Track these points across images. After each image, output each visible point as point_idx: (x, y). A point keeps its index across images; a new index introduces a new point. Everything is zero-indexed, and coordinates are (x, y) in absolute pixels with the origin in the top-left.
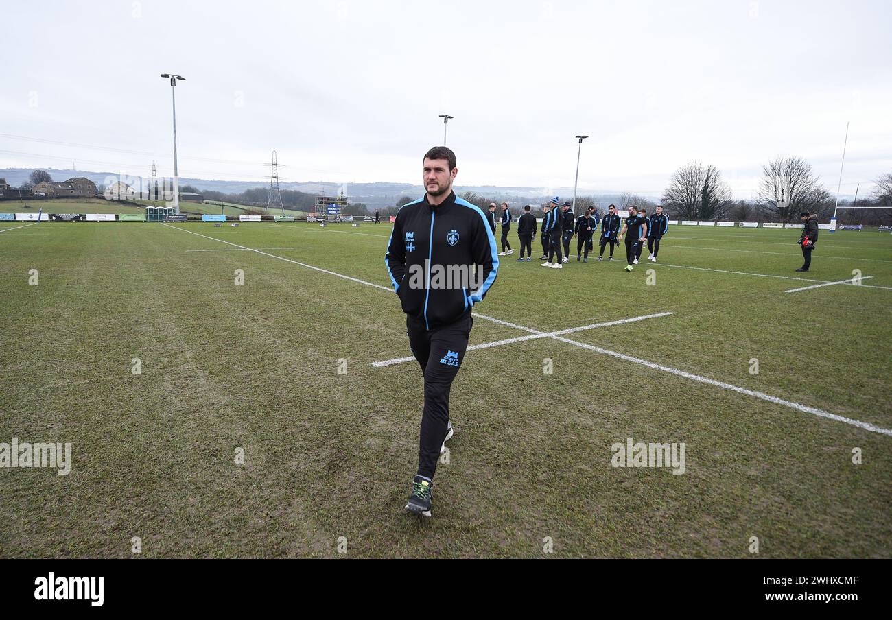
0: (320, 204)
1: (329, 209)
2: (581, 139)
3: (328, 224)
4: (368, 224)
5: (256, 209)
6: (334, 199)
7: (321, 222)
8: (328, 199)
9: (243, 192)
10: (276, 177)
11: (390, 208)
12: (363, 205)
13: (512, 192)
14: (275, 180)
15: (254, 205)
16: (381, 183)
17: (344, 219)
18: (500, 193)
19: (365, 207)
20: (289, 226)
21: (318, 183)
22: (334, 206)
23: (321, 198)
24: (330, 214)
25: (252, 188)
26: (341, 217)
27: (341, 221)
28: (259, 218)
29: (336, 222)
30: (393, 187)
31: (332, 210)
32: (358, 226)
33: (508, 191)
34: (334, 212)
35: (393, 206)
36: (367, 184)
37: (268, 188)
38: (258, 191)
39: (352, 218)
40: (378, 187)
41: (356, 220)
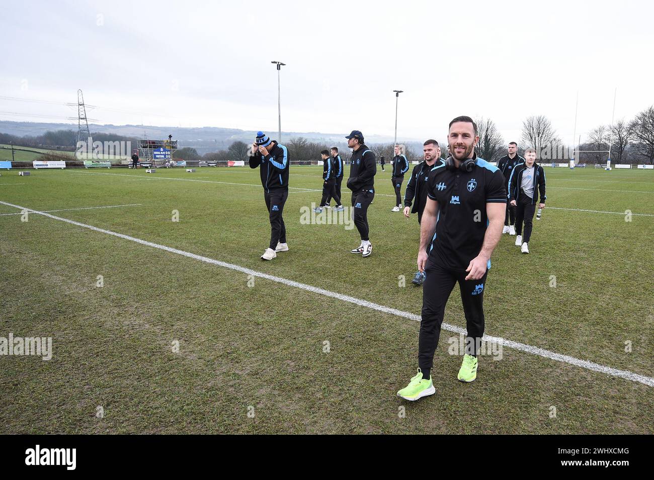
0: (144, 147)
1: (155, 153)
2: (398, 93)
3: (157, 170)
4: (204, 169)
5: (58, 153)
6: (161, 142)
7: (147, 167)
8: (153, 142)
9: (42, 135)
10: (85, 118)
11: (222, 152)
12: (192, 149)
13: (335, 138)
14: (83, 122)
15: (58, 149)
16: (210, 128)
17: (175, 164)
18: (324, 139)
19: (194, 151)
20: (106, 173)
21: (137, 126)
22: (162, 150)
23: (143, 142)
24: (157, 158)
25: (54, 130)
26: (171, 162)
27: (172, 166)
28: (62, 164)
29: (165, 167)
30: (222, 132)
31: (160, 155)
32: (193, 171)
33: (331, 138)
34: (163, 156)
35: (224, 150)
36: (194, 129)
37: (76, 130)
38: (62, 133)
39: (184, 163)
40: (207, 131)
41: (189, 165)
